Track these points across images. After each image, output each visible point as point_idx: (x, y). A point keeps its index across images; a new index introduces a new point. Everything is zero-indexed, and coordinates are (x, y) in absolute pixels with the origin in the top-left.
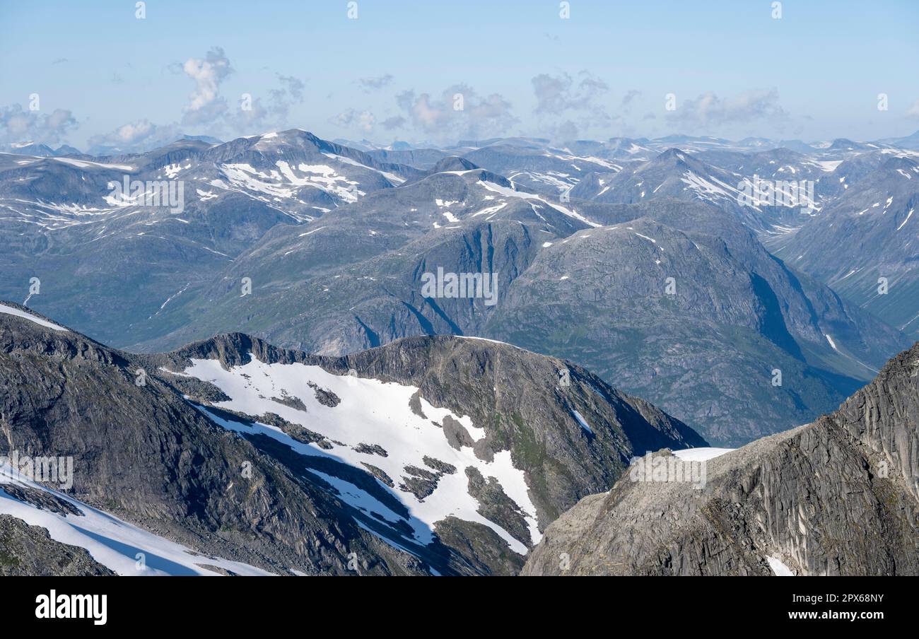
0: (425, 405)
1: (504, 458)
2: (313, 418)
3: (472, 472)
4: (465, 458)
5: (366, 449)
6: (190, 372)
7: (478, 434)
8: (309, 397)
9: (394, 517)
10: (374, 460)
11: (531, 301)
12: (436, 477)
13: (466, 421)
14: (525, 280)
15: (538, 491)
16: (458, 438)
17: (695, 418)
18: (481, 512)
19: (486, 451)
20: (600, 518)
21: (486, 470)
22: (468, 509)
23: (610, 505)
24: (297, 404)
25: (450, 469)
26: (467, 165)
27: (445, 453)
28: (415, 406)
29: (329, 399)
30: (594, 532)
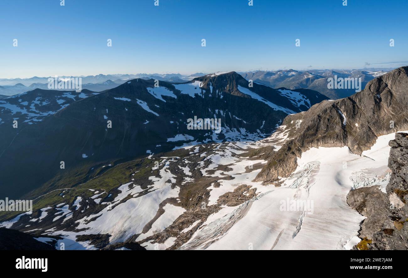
0: (301, 94)
1: (308, 100)
2: (290, 95)
3: (305, 101)
4: (304, 99)
5: (294, 98)
6: (279, 90)
7: (306, 97)
8: (289, 93)
9: (296, 104)
10: (295, 99)
11: (313, 85)
12: (301, 101)
13: (305, 96)
14: (313, 83)
15: (311, 103)
16: (304, 97)
17: (330, 97)
18: (305, 104)
19: (306, 99)
20: (318, 106)
21: (306, 100)
22: (304, 104)
23: (319, 104)
24: (288, 94)
25: (302, 100)
26: (308, 72)
27: (302, 99)
28: (300, 94)
29: (291, 93)
30: (317, 107)
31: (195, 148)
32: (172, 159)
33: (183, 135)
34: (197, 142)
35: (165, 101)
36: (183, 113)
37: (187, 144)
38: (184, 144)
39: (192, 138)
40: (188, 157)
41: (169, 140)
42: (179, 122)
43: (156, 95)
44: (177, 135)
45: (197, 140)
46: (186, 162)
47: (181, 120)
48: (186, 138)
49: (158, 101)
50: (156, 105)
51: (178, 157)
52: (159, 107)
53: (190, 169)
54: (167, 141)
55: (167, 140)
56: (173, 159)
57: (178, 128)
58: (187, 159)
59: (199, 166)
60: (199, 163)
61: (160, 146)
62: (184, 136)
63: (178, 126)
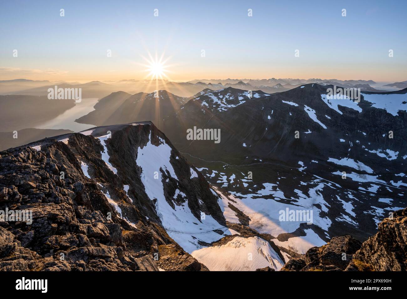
31: (371, 185)
32: (328, 184)
33: (356, 161)
34: (377, 178)
35: (341, 113)
36: (365, 134)
37: (358, 175)
38: (353, 172)
39: (369, 170)
40: (355, 192)
41: (331, 160)
42: (355, 144)
43: (331, 104)
44: (345, 159)
45: (377, 176)
46: (351, 196)
47: (357, 141)
48: (359, 167)
49: (332, 112)
50: (326, 116)
51: (337, 185)
52: (330, 118)
53: (353, 208)
54: (328, 161)
55: (328, 159)
56: (331, 184)
57: (349, 150)
58: (353, 194)
59: (373, 212)
60: (373, 209)
61: (317, 162)
62: (356, 163)
63: (351, 148)
